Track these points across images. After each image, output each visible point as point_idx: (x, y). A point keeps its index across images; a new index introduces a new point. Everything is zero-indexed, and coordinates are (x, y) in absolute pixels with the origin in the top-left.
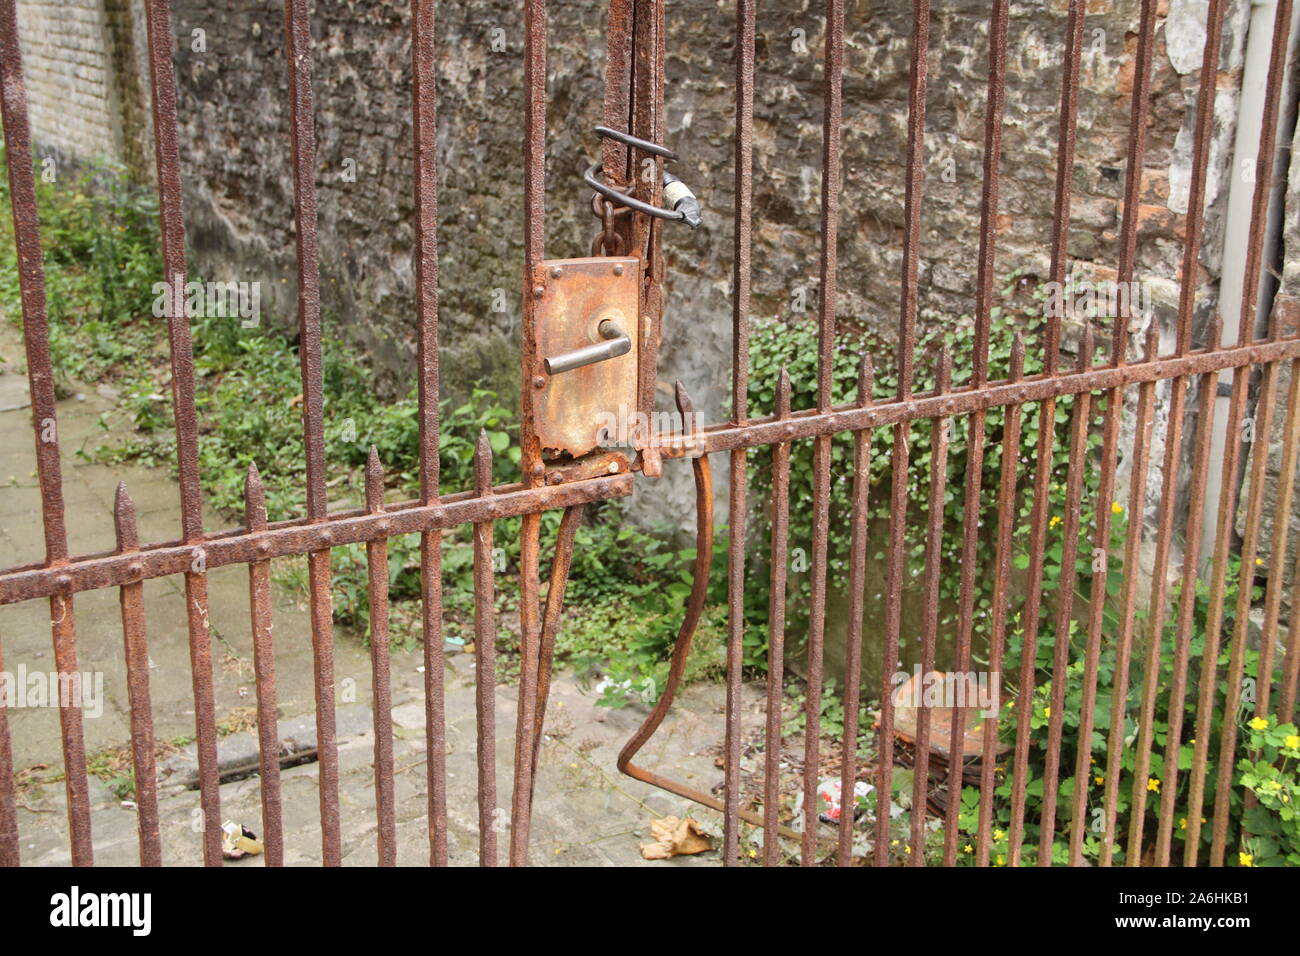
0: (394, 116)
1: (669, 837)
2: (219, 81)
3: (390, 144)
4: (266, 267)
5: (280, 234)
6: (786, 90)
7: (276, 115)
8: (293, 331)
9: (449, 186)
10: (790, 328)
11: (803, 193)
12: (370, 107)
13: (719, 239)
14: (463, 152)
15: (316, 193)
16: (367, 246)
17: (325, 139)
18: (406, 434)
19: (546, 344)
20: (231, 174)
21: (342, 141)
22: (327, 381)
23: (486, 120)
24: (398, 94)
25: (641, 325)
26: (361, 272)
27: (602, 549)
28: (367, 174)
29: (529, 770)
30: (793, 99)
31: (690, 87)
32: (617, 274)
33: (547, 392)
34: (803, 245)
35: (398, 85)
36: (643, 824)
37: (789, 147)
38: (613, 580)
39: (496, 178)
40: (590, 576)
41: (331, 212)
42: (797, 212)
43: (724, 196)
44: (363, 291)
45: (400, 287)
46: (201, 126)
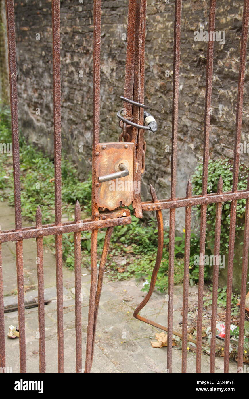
0: (86, 84)
1: (161, 340)
2: (32, 71)
3: (85, 93)
4: (45, 134)
5: (50, 123)
6: (214, 77)
7: (49, 83)
8: (52, 156)
9: (103, 108)
10: (214, 161)
11: (219, 114)
12: (79, 81)
13: (191, 129)
14: (108, 97)
15: (61, 109)
16: (77, 128)
17: (64, 91)
18: (86, 193)
19: (100, 172)
20: (35, 102)
21: (70, 92)
22: (62, 174)
23: (116, 86)
24: (88, 76)
25: (134, 166)
26: (75, 137)
27: (149, 236)
28: (77, 104)
29: (93, 318)
30: (217, 80)
31: (182, 76)
32: (126, 148)
33: (100, 188)
34: (219, 132)
35: (88, 74)
36: (153, 334)
37: (215, 97)
38: (152, 246)
39: (118, 106)
40: (144, 244)
41: (66, 116)
42: (217, 121)
43: (193, 114)
44: (75, 143)
45: (87, 142)
46: (26, 86)
